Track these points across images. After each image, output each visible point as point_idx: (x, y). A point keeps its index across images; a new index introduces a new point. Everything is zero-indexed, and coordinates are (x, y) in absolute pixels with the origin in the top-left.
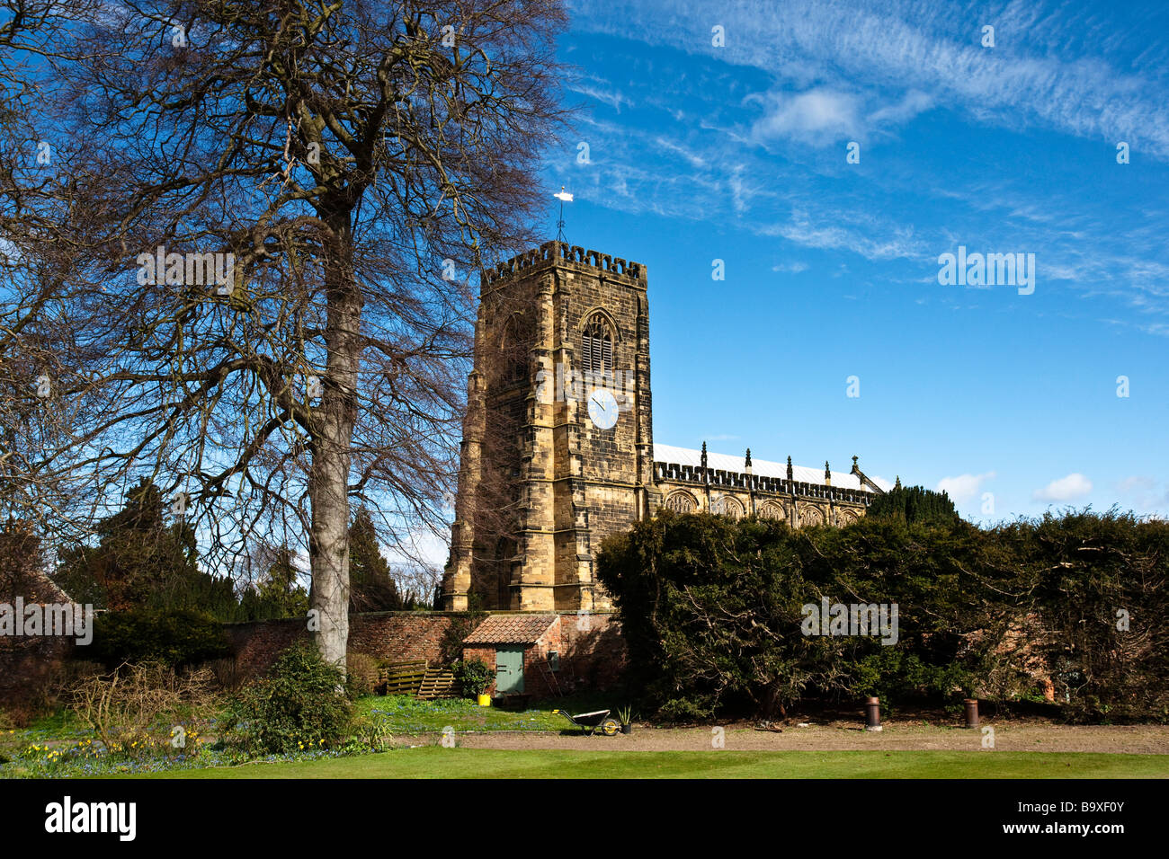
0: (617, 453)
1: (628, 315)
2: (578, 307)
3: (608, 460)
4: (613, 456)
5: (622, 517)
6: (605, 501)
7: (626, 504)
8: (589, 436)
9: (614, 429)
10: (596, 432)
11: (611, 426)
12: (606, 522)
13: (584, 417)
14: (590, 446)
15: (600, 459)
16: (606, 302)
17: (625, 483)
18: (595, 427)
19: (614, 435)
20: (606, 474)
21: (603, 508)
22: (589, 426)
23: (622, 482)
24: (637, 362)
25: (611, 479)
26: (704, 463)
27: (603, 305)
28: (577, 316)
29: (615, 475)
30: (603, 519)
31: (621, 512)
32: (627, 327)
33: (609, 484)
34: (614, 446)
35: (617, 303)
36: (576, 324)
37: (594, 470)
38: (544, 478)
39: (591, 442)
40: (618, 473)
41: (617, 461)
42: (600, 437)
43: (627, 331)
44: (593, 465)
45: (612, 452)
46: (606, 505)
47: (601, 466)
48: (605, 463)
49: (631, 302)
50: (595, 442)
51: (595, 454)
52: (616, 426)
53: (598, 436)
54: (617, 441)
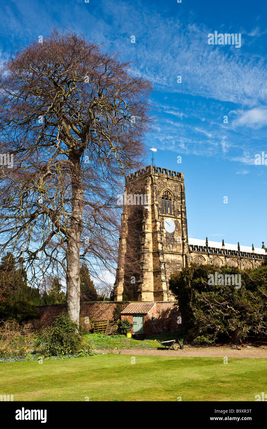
0: (175, 241)
1: (177, 191)
2: (160, 189)
3: (172, 244)
4: (174, 243)
5: (178, 265)
6: (171, 260)
7: (179, 260)
8: (165, 235)
9: (174, 233)
10: (167, 234)
11: (173, 232)
12: (172, 267)
13: (163, 228)
14: (165, 239)
15: (169, 244)
16: (169, 187)
17: (178, 253)
18: (167, 232)
19: (174, 235)
20: (171, 249)
21: (170, 262)
22: (165, 232)
23: (177, 252)
24: (181, 208)
25: (173, 251)
26: (207, 245)
27: (169, 188)
28: (159, 192)
29: (174, 250)
30: (171, 266)
31: (177, 263)
32: (177, 195)
33: (172, 253)
34: (174, 239)
35: (173, 187)
36: (159, 195)
37: (167, 248)
38: (149, 251)
39: (166, 238)
40: (175, 249)
41: (175, 244)
42: (169, 236)
43: (177, 197)
44: (166, 246)
45: (173, 241)
46: (172, 261)
47: (169, 246)
48: (171, 245)
49: (178, 186)
50: (167, 238)
51: (167, 242)
52: (174, 231)
53: (168, 235)
54: (175, 237)
